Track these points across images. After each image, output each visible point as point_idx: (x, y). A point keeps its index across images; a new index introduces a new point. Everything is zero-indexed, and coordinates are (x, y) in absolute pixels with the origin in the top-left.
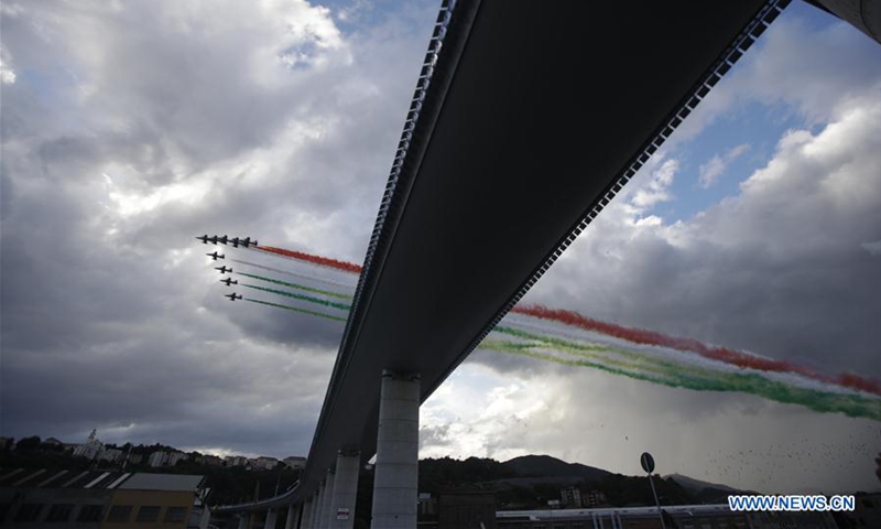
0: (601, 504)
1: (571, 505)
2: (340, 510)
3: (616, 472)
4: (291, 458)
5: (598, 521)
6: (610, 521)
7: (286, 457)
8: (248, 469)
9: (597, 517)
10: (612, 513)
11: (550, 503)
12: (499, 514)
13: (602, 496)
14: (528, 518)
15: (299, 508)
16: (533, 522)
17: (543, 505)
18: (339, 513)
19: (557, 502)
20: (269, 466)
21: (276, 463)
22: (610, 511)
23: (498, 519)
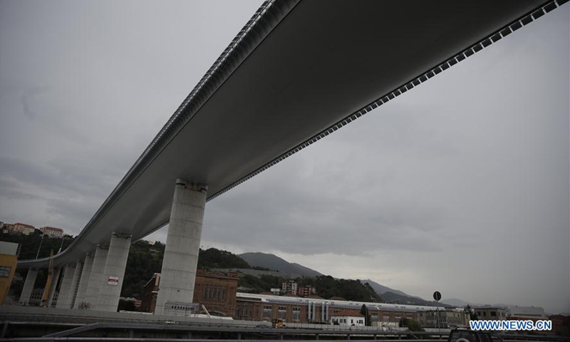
0: (312, 295)
1: (289, 293)
2: (111, 278)
3: (326, 275)
4: (48, 228)
5: (312, 307)
6: (321, 307)
7: (43, 226)
8: (5, 232)
9: (312, 304)
10: (323, 303)
11: (272, 290)
12: (239, 294)
13: (314, 290)
14: (260, 299)
15: (60, 270)
16: (264, 303)
17: (267, 291)
18: (110, 280)
19: (278, 290)
20: (27, 232)
21: (33, 231)
22: (323, 301)
23: (237, 297)
